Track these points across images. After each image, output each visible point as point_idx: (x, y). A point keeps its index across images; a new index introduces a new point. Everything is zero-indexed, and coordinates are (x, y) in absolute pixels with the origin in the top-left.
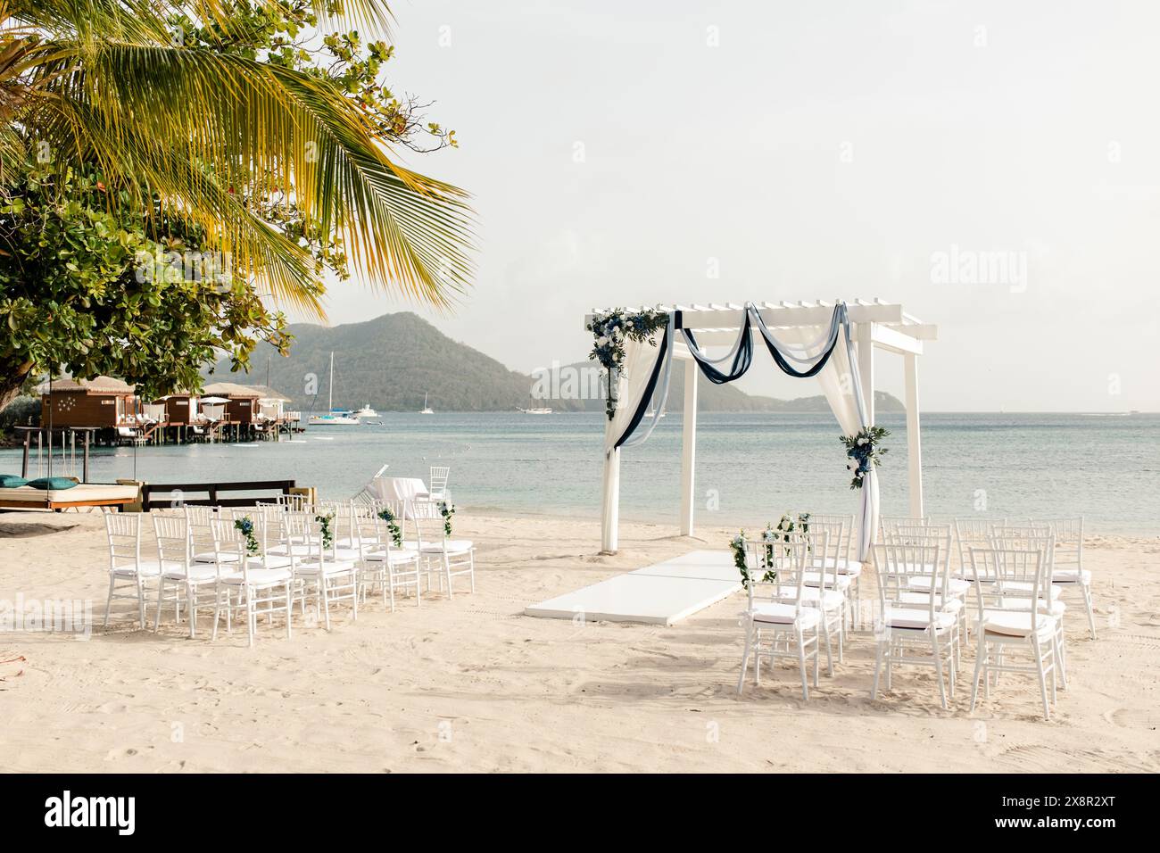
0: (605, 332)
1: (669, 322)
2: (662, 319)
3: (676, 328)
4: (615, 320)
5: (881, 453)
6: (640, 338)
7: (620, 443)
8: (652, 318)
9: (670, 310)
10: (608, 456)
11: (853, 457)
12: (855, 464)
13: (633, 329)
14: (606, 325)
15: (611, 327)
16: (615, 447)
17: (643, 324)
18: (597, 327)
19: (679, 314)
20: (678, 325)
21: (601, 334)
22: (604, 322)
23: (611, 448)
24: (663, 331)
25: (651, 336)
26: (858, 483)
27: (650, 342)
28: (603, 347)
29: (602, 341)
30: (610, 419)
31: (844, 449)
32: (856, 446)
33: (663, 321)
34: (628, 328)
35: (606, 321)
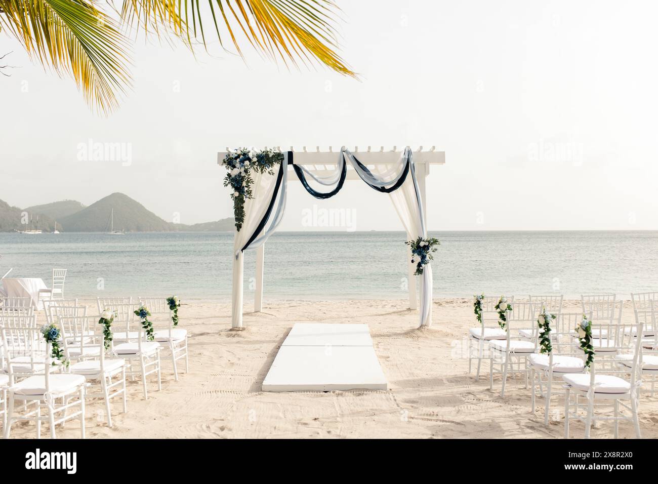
0: (238, 165)
1: (283, 159)
2: (278, 157)
3: (288, 164)
4: (245, 157)
5: (433, 251)
6: (262, 170)
7: (245, 248)
8: (270, 156)
9: (284, 150)
10: (237, 257)
11: (416, 254)
12: (418, 259)
13: (257, 163)
14: (238, 160)
15: (242, 162)
16: (242, 250)
17: (264, 160)
18: (230, 162)
19: (290, 154)
20: (290, 161)
21: (234, 167)
22: (236, 158)
23: (239, 251)
24: (279, 165)
25: (270, 168)
26: (420, 271)
27: (269, 173)
28: (236, 176)
29: (235, 172)
30: (238, 230)
31: (409, 249)
32: (418, 247)
33: (279, 158)
34: (254, 163)
35: (238, 156)
